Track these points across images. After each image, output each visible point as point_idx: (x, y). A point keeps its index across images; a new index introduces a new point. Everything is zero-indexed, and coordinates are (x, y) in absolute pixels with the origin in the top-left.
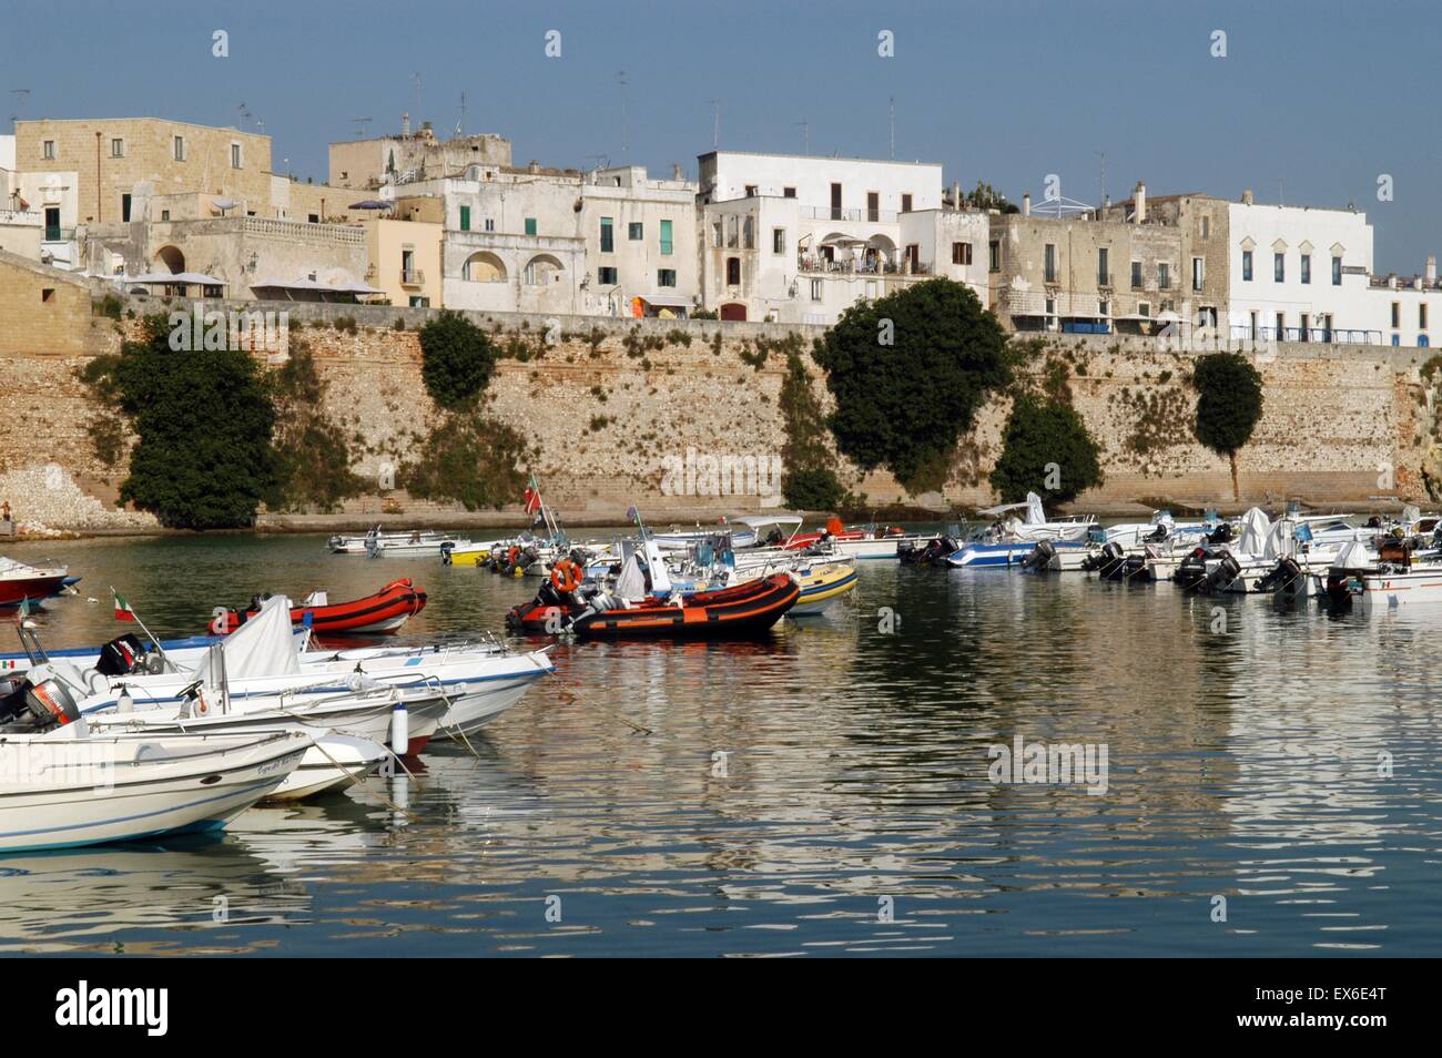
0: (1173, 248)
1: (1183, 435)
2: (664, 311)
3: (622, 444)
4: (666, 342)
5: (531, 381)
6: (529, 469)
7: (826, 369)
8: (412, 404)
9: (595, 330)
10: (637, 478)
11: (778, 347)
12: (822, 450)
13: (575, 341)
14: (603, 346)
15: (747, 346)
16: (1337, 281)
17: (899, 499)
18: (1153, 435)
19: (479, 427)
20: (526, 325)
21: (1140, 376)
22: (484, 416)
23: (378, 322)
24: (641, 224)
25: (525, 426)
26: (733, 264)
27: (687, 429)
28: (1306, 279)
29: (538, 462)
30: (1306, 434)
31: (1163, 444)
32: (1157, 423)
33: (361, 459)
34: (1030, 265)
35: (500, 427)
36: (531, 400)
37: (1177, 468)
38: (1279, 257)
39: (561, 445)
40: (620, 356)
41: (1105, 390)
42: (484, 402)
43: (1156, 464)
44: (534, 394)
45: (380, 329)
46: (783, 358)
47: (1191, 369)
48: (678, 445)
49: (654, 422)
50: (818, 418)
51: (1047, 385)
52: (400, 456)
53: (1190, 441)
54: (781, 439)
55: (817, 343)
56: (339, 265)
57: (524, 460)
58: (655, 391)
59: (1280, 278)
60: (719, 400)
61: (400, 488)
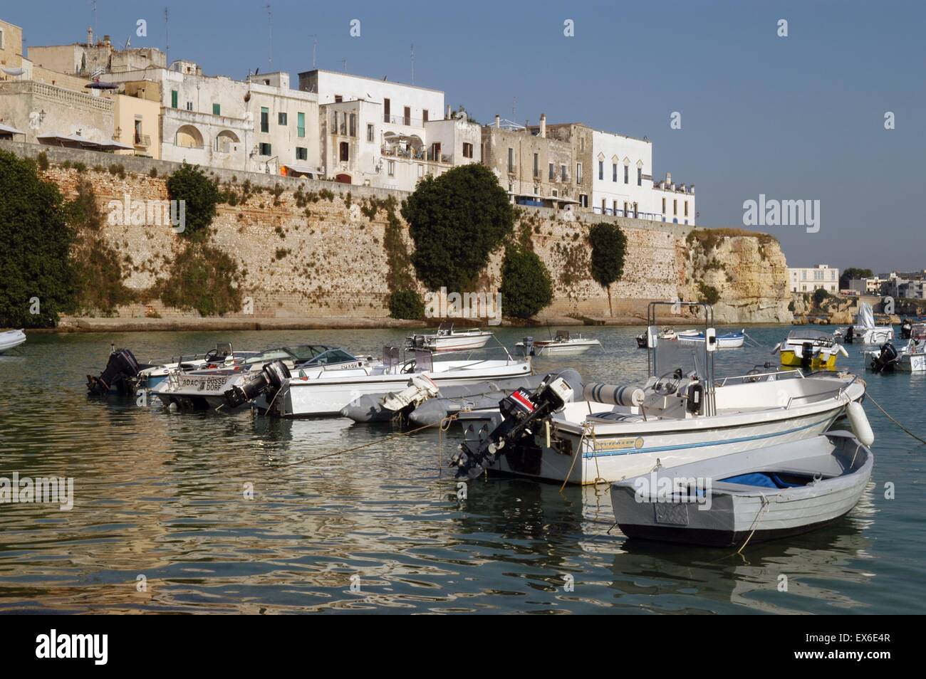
0: (568, 156)
1: (586, 274)
2: (303, 176)
3: (295, 269)
4: (319, 197)
5: (239, 221)
6: (239, 286)
7: (408, 221)
8: (163, 234)
9: (277, 185)
10: (305, 294)
11: (383, 204)
12: (408, 277)
13: (265, 193)
14: (282, 197)
15: (365, 203)
16: (639, 184)
18: (573, 273)
19: (205, 251)
20: (235, 179)
21: (565, 235)
22: (210, 245)
23: (139, 170)
24: (286, 114)
25: (236, 254)
26: (344, 146)
27: (333, 260)
28: (626, 182)
29: (245, 280)
30: (640, 275)
31: (577, 279)
32: (574, 266)
33: (130, 275)
34: (500, 162)
35: (220, 254)
36: (239, 235)
37: (584, 294)
38: (615, 166)
39: (259, 269)
40: (292, 206)
41: (550, 243)
42: (209, 235)
43: (574, 292)
44: (240, 231)
45: (140, 176)
46: (385, 213)
47: (588, 232)
48: (328, 271)
49: (313, 254)
50: (406, 255)
51: (521, 239)
52: (156, 274)
53: (589, 278)
54: (386, 269)
55: (403, 203)
56: (95, 126)
57: (236, 279)
58: (313, 232)
59: (615, 180)
60: (350, 240)
61: (157, 298)
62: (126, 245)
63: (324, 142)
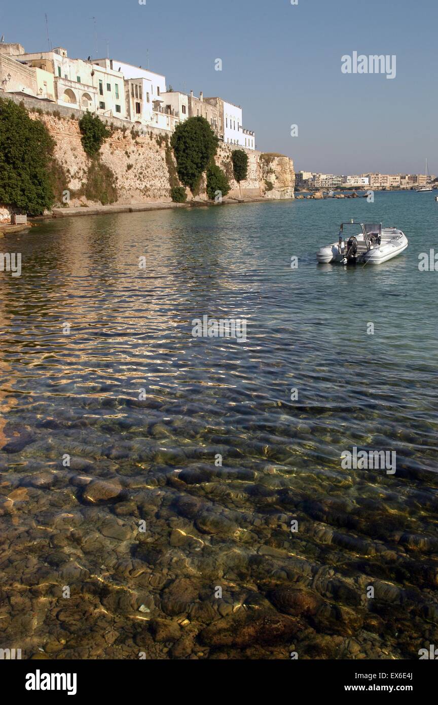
1: (232, 176)
3: (136, 176)
5: (110, 147)
6: (116, 186)
7: (173, 148)
8: (81, 156)
9: (124, 126)
10: (141, 190)
11: (164, 139)
12: (176, 179)
13: (119, 131)
14: (126, 134)
15: (157, 138)
16: (239, 130)
17: (192, 199)
18: (228, 176)
19: (101, 167)
20: (107, 122)
21: (225, 156)
22: (101, 162)
23: (66, 115)
24: (110, 85)
26: (138, 105)
27: (149, 170)
28: (235, 129)
29: (118, 183)
30: (248, 177)
31: (230, 179)
32: (229, 172)
33: (70, 181)
35: (106, 167)
37: (233, 187)
38: (231, 121)
39: (122, 176)
40: (130, 139)
41: (220, 160)
42: (100, 156)
44: (112, 154)
45: (67, 118)
46: (165, 143)
47: (232, 155)
48: (148, 177)
49: (141, 167)
50: (174, 167)
52: (81, 180)
53: (234, 179)
55: (171, 138)
56: (29, 86)
57: (114, 182)
58: (140, 154)
59: (231, 128)
60: (154, 159)
62: (66, 162)
63: (128, 102)
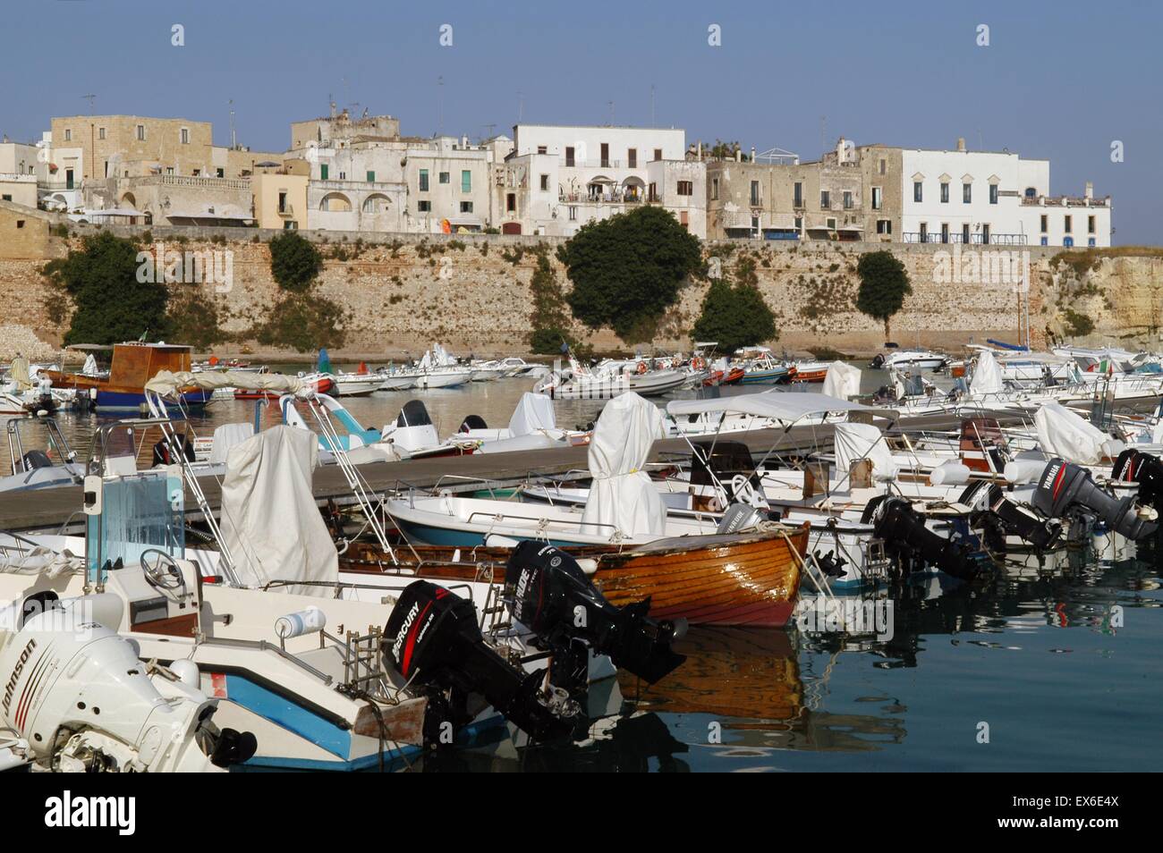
0: (855, 181)
1: (847, 306)
3: (412, 312)
4: (446, 248)
5: (348, 273)
6: (344, 328)
7: (566, 264)
8: (263, 288)
9: (395, 241)
10: (422, 333)
11: (530, 250)
12: (561, 316)
13: (381, 248)
14: (401, 251)
15: (507, 250)
16: (993, 200)
17: (618, 347)
18: (822, 306)
19: (310, 302)
20: (345, 239)
21: (814, 267)
22: (314, 295)
23: (242, 238)
25: (344, 302)
26: (511, 198)
27: (460, 303)
28: (967, 200)
29: (351, 323)
30: (950, 305)
31: (829, 312)
32: (826, 298)
33: (226, 321)
34: (739, 195)
35: (324, 302)
36: (348, 285)
37: (840, 328)
38: (944, 186)
40: (414, 257)
41: (784, 277)
42: (314, 286)
43: (824, 325)
44: (350, 281)
45: (242, 242)
46: (534, 258)
47: (855, 263)
48: (454, 313)
49: (436, 298)
50: (559, 296)
51: (738, 274)
52: (254, 319)
53: (853, 310)
54: (531, 309)
55: (560, 248)
56: (230, 202)
57: (341, 322)
58: (438, 279)
59: (945, 199)
60: (485, 284)
61: (252, 338)
62: (225, 297)
63: (490, 195)
